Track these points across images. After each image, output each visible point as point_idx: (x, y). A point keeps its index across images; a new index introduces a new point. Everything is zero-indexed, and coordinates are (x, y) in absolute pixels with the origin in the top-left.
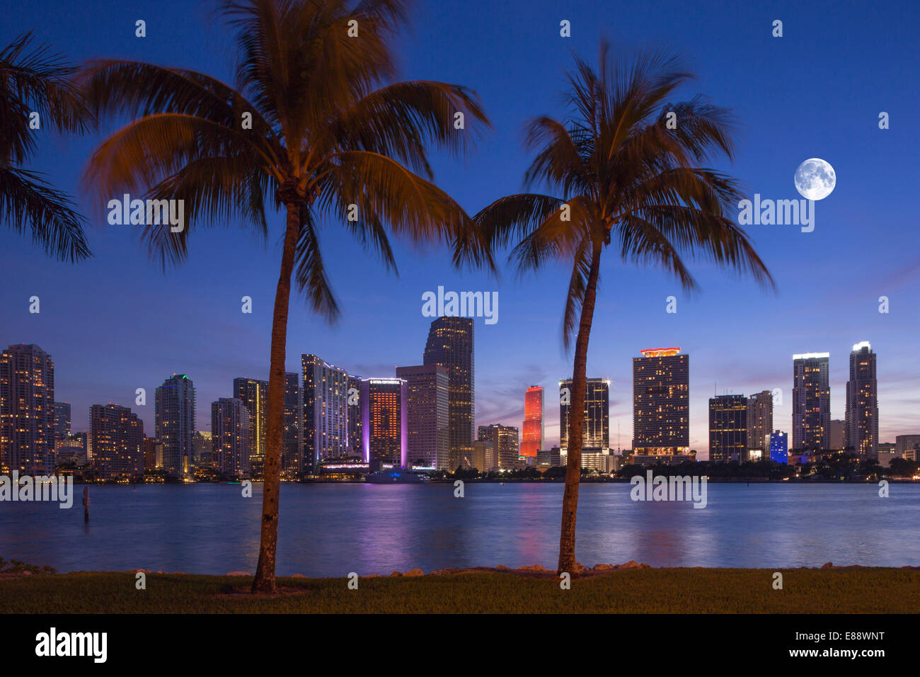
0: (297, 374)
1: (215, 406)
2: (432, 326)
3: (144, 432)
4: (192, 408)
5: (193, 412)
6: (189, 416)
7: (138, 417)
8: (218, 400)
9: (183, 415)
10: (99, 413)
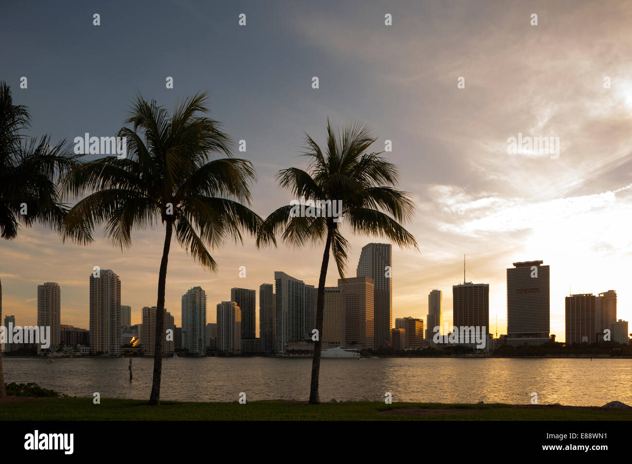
0: (272, 285)
1: (219, 307)
2: (363, 250)
3: (175, 324)
4: (205, 308)
5: (205, 311)
6: (202, 314)
7: (171, 315)
8: (221, 303)
9: (199, 313)
10: (147, 312)
